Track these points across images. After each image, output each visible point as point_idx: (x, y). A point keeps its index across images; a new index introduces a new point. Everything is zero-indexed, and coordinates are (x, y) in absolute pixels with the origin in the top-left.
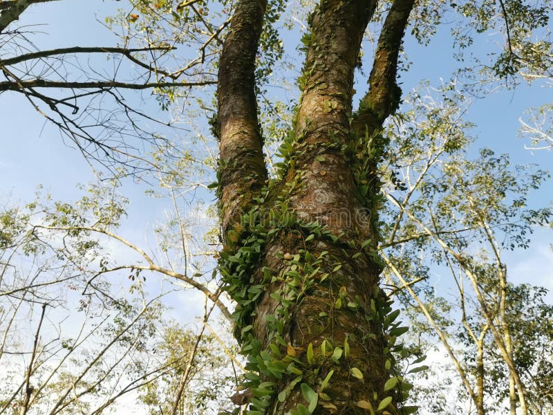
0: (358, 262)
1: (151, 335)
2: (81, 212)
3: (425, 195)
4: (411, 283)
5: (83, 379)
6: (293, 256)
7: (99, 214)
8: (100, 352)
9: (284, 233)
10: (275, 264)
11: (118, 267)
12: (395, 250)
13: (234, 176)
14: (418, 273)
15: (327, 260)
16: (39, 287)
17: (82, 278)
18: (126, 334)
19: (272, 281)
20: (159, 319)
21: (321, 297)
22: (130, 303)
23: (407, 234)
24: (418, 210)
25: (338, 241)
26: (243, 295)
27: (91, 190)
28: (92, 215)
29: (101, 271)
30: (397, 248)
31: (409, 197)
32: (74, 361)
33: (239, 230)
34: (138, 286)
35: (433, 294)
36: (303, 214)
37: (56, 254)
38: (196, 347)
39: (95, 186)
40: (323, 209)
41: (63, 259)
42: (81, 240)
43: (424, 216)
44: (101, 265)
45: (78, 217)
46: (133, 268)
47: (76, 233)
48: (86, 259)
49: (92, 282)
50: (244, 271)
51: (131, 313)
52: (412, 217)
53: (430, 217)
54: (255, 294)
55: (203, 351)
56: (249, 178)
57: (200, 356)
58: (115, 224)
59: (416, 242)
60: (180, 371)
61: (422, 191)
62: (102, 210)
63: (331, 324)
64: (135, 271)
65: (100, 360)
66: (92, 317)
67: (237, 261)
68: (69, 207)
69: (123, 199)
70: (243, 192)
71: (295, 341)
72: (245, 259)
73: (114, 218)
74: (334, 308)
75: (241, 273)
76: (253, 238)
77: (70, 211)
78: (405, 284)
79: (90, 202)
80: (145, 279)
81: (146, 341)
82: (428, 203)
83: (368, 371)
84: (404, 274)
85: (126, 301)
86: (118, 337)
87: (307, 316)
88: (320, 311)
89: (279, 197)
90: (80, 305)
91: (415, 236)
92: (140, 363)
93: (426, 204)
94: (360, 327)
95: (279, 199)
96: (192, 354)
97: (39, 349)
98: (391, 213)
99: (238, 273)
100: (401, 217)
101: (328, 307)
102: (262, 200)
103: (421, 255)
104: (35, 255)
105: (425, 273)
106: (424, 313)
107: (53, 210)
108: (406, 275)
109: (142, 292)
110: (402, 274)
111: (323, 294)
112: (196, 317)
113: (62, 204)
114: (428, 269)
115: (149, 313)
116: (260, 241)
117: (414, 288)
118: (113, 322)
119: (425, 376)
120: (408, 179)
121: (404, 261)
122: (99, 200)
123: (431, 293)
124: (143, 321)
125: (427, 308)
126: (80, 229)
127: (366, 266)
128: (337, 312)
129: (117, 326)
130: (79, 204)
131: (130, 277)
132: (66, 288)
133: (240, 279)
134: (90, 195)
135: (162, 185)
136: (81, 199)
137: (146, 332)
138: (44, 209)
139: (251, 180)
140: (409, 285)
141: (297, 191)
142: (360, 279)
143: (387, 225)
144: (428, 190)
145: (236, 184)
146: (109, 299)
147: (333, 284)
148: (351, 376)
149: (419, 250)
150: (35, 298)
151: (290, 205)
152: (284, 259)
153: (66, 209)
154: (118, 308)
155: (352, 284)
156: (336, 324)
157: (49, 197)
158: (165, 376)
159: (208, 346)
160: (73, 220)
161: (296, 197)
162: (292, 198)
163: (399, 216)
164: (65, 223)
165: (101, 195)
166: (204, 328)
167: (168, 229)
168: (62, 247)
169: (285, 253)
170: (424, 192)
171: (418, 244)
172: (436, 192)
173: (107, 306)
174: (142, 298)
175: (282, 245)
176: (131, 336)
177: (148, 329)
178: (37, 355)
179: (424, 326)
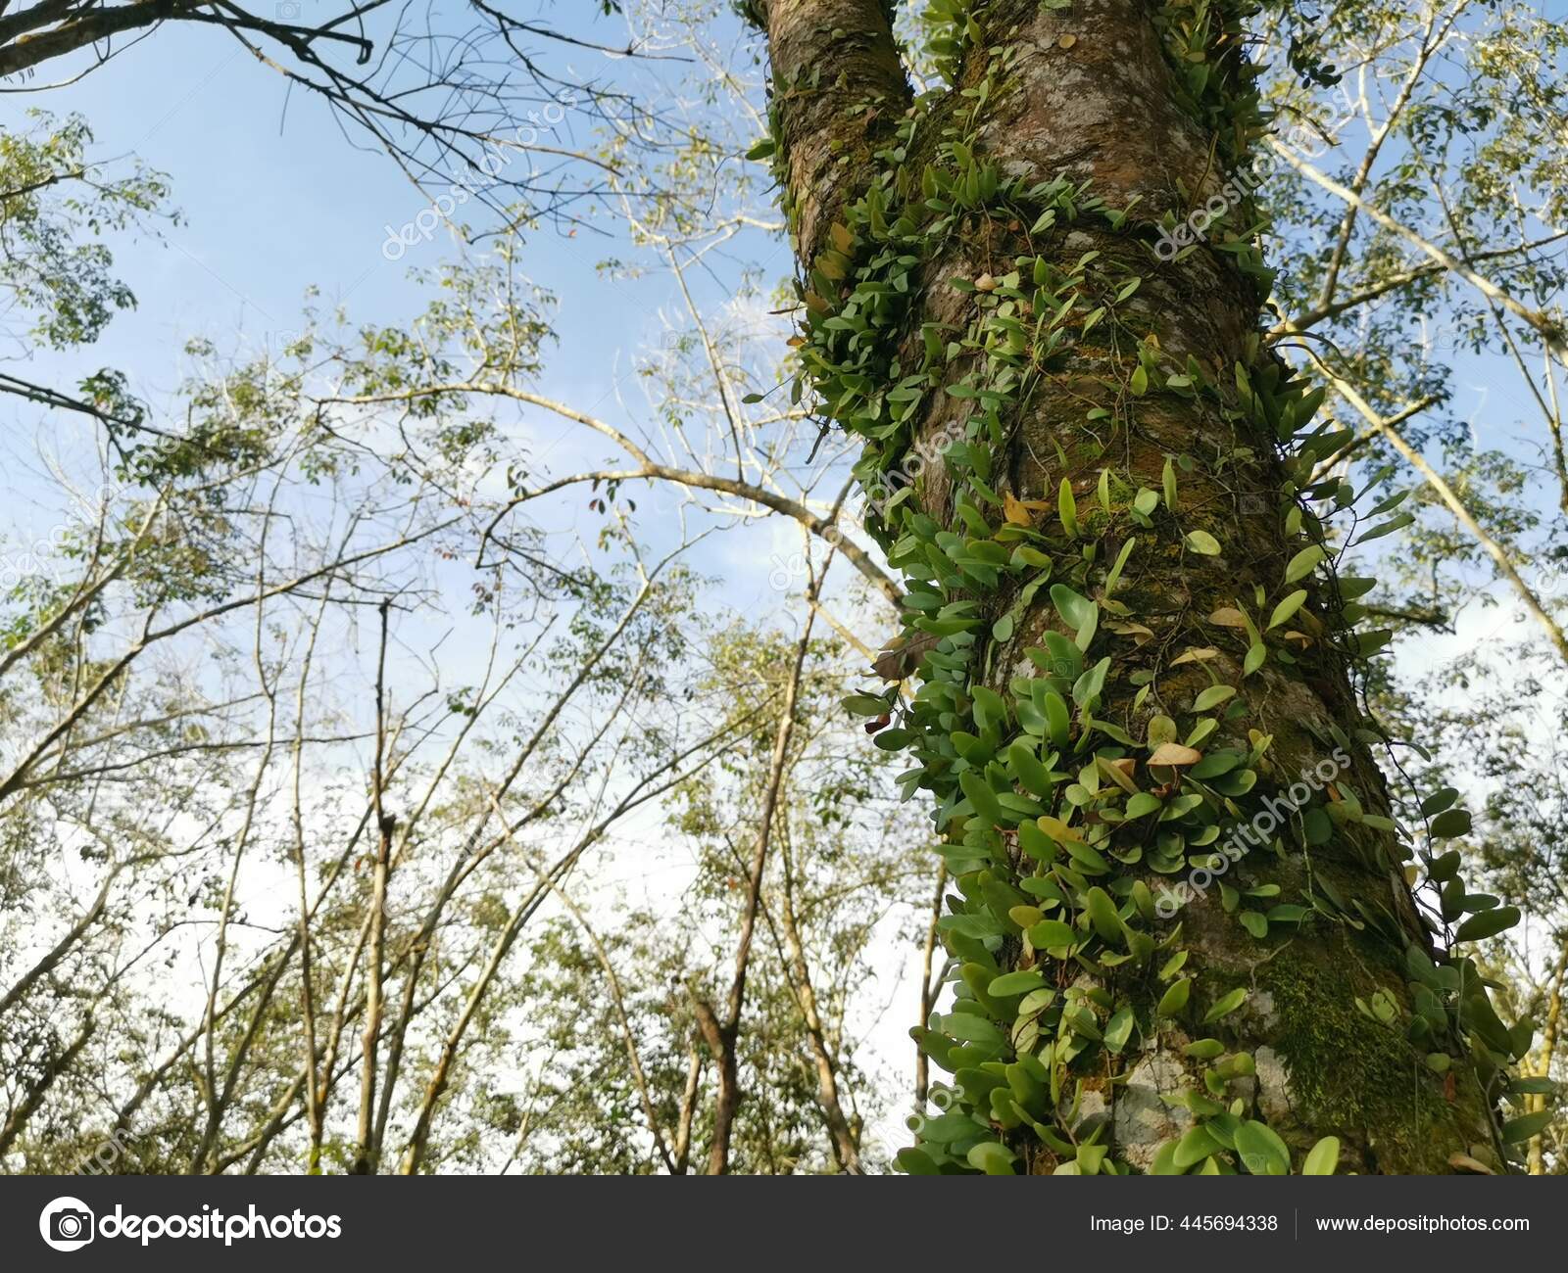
0: (1191, 273)
1: (674, 655)
2: (432, 346)
3: (1421, 146)
4: (1396, 417)
5: (517, 785)
6: (999, 279)
7: (482, 344)
8: (548, 712)
9: (968, 224)
10: (952, 312)
11: (556, 481)
12: (1339, 328)
13: (816, 111)
14: (1416, 388)
15: (1097, 275)
16: (361, 563)
17: (466, 525)
18: (608, 661)
19: (949, 357)
20: (689, 612)
21: (1087, 372)
22: (605, 578)
23: (1374, 277)
24: (1399, 195)
25: (1128, 223)
26: (876, 413)
27: (448, 282)
28: (464, 352)
29: (512, 498)
30: (1347, 323)
31: (1370, 162)
32: (485, 743)
33: (843, 246)
34: (619, 529)
35: (1467, 443)
36: (1020, 168)
37: (388, 470)
38: (798, 672)
39: (457, 269)
40: (1074, 144)
41: (409, 481)
42: (446, 423)
43: (1422, 211)
44: (512, 483)
45: (428, 361)
46: (597, 480)
47: (428, 408)
48: (470, 474)
49: (495, 533)
50: (869, 349)
51: (613, 605)
52: (1384, 219)
53: (1443, 215)
54: (908, 404)
55: (818, 682)
56: (858, 108)
57: (813, 696)
58: (529, 368)
59: (1402, 295)
60: (764, 741)
61: (1411, 135)
62: (488, 332)
63: (1122, 434)
64: (603, 485)
65: (550, 733)
66: (511, 626)
67: (849, 327)
68: (400, 340)
69: (538, 292)
70: (847, 150)
71: (1024, 490)
72: (869, 317)
73: (524, 349)
74: (1127, 394)
75: (864, 356)
76: (886, 257)
77: (402, 347)
78: (1377, 422)
79: (451, 316)
80: (633, 506)
81: (662, 672)
82: (1433, 171)
83: (1236, 539)
84: (1374, 395)
85: (594, 575)
86: (587, 671)
87: (1052, 425)
88: (1089, 406)
89: (945, 133)
90: (474, 598)
91: (1399, 278)
92: (656, 731)
93: (1424, 175)
94: (1206, 437)
95: (948, 139)
96: (790, 689)
97: (390, 723)
98: (1320, 221)
99: (855, 358)
100: (1351, 226)
101: (1112, 395)
102: (900, 154)
103: (1422, 332)
104: (336, 480)
105: (1440, 384)
106: (1444, 502)
107: (358, 353)
108: (1381, 398)
109: (631, 544)
110: (1365, 396)
111: (1094, 364)
112: (788, 596)
113: (378, 333)
114: (1447, 371)
115: (661, 598)
116: (906, 260)
117: (1406, 434)
118: (569, 635)
119: (1459, 680)
120: (1365, 108)
121: (1370, 358)
122: (475, 307)
123: (1461, 440)
124: (647, 622)
125: (1453, 487)
126: (437, 392)
127: (1215, 281)
128: (1135, 405)
129: (580, 643)
130: (423, 322)
131: (593, 504)
132: (429, 557)
133: (862, 373)
134: (448, 296)
135: (640, 238)
136: (426, 309)
137: (660, 651)
138: (335, 352)
139: (864, 112)
140: (1392, 425)
141: (997, 108)
142: (1201, 318)
143: (1308, 259)
144: (1429, 129)
145: (823, 133)
146: (546, 571)
147: (1119, 335)
148: (1187, 553)
149: (1414, 320)
150: (358, 592)
151: (979, 149)
152: (975, 293)
153: (392, 344)
154: (575, 592)
155: (1177, 331)
156: (1136, 433)
157: (342, 318)
158: (728, 758)
159: (831, 665)
160: (414, 371)
161: (995, 124)
162: (983, 129)
163: (1344, 225)
164: (394, 381)
165: (478, 291)
166: (812, 619)
167: (675, 361)
168: (400, 449)
169: (978, 276)
170: (1418, 136)
171: (1409, 301)
172: (1455, 130)
173: (546, 592)
174: (634, 562)
175: (968, 258)
176: (622, 664)
177: (663, 639)
178: (389, 738)
179: (1447, 539)
